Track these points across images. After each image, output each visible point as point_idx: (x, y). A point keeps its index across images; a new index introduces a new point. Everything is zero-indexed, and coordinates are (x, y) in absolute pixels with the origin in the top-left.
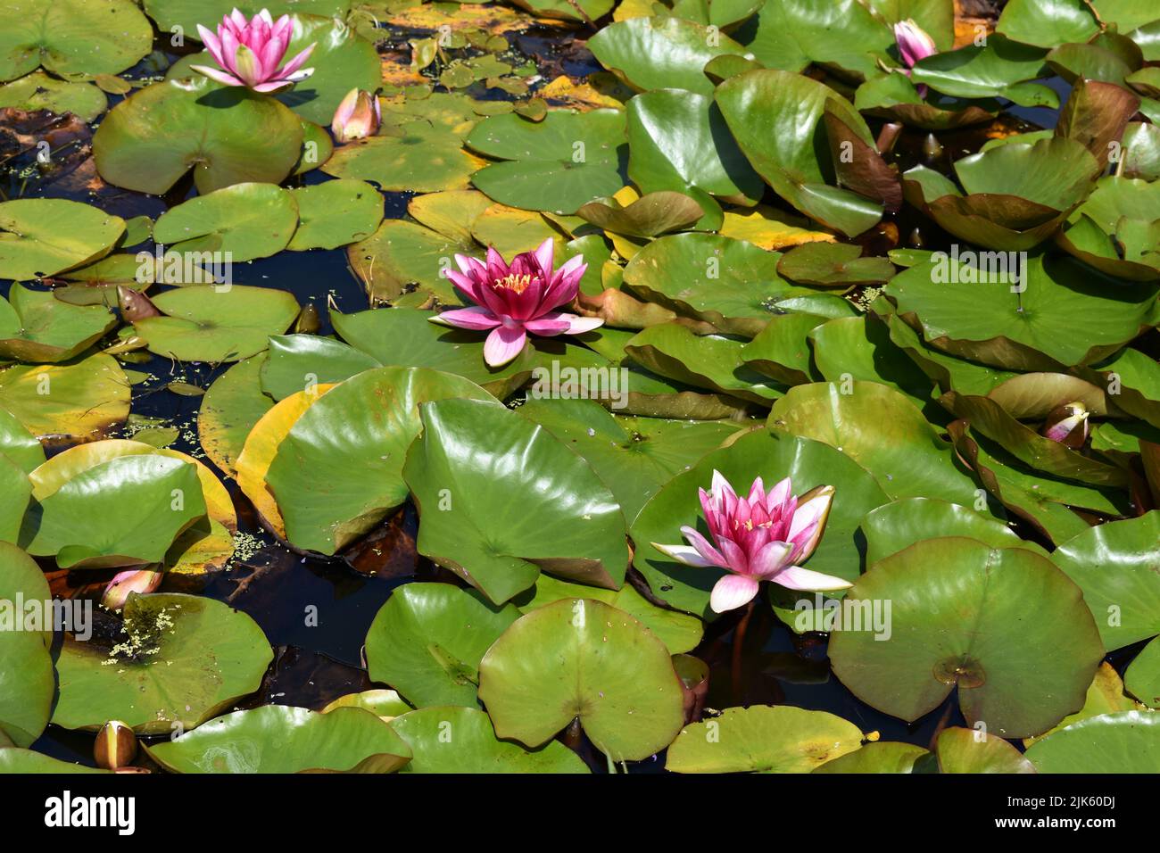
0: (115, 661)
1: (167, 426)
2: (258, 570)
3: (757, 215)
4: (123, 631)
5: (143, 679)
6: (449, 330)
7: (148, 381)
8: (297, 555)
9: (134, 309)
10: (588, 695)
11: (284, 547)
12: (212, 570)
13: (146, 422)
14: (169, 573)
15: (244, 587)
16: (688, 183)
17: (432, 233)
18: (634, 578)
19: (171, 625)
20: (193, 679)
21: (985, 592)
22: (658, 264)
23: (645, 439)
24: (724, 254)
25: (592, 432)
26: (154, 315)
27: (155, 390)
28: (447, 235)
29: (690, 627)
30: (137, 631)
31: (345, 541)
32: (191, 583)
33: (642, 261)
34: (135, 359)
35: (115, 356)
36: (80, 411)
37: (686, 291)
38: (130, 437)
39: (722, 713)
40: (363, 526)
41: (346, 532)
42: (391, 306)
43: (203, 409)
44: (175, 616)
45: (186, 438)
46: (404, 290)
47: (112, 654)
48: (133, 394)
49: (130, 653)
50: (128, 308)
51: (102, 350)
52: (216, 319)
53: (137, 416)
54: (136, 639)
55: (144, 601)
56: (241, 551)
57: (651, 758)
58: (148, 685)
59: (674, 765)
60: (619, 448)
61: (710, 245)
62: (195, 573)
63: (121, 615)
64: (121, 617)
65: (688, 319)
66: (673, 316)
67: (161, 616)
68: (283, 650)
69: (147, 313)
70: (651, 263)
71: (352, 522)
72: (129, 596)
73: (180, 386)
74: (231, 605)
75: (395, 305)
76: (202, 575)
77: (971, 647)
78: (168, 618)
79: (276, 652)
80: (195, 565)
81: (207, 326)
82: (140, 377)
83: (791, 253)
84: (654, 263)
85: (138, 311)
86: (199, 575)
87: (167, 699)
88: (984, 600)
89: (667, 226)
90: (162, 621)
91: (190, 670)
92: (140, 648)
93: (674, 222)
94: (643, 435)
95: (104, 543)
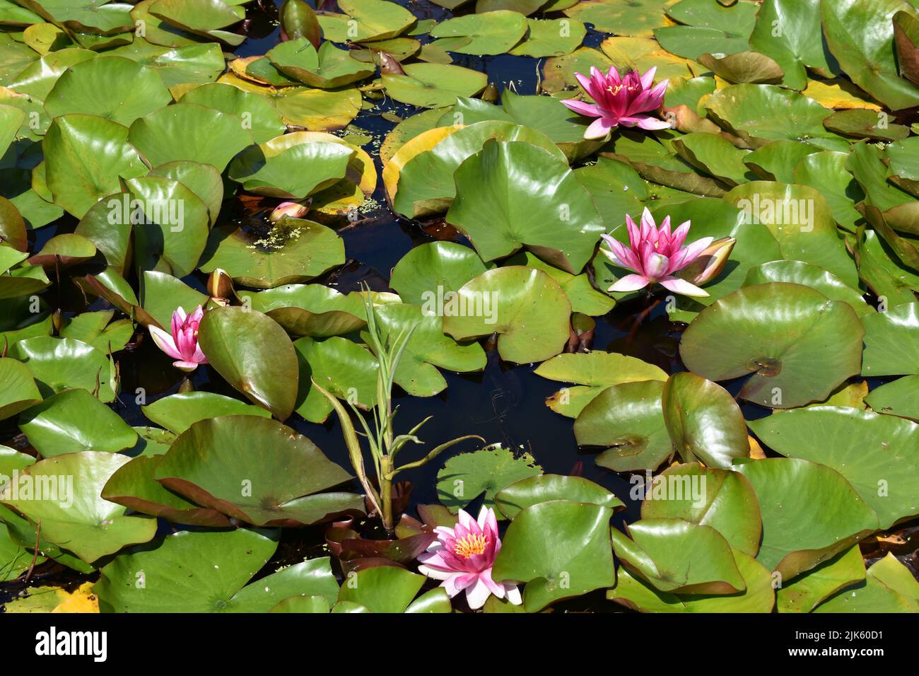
0: (254, 247)
1: (367, 135)
2: (367, 219)
3: (837, 87)
4: (269, 233)
5: (263, 259)
6: (577, 116)
7: (372, 109)
8: (395, 216)
9: (388, 67)
10: (515, 324)
11: (390, 211)
12: (340, 214)
13: (356, 130)
14: (315, 210)
15: (352, 226)
16: (797, 58)
17: (608, 60)
18: (589, 269)
19: (298, 236)
20: (291, 265)
21: (813, 325)
22: (737, 100)
23: (658, 199)
24: (792, 104)
25: (626, 188)
26: (401, 74)
27: (374, 115)
28: (616, 62)
29: (606, 304)
30: (277, 235)
31: (422, 212)
32: (325, 218)
33: (723, 96)
34: (373, 96)
35: (363, 93)
36: (321, 117)
37: (751, 122)
38: (342, 137)
39: (591, 352)
40: (437, 206)
41: (422, 206)
42: (549, 95)
43: (395, 130)
44: (303, 232)
45: (374, 143)
46: (566, 89)
47: (255, 243)
48: (359, 114)
49: (265, 245)
50: (384, 66)
51: (357, 87)
52: (438, 84)
53: (354, 126)
54: (273, 240)
55: (291, 221)
56: (364, 208)
57: (529, 364)
58: (263, 263)
59: (539, 371)
60: (638, 201)
61: (783, 96)
62: (330, 213)
63: (274, 225)
64: (273, 226)
65: (729, 134)
66: (719, 130)
67: (295, 230)
68: (351, 262)
69: (395, 72)
70: (731, 98)
71: (428, 201)
72: (282, 217)
73: (390, 115)
74: (338, 233)
75: (552, 95)
76: (333, 215)
77: (782, 354)
78: (299, 232)
79: (347, 262)
80: (332, 209)
81: (430, 87)
82: (369, 106)
83: (842, 113)
84: (733, 99)
85: (390, 69)
86: (331, 215)
87: (270, 272)
88: (810, 330)
89: (755, 78)
90: (295, 233)
91: (292, 260)
92: (272, 244)
93: (760, 76)
94: (658, 196)
95: (289, 187)
